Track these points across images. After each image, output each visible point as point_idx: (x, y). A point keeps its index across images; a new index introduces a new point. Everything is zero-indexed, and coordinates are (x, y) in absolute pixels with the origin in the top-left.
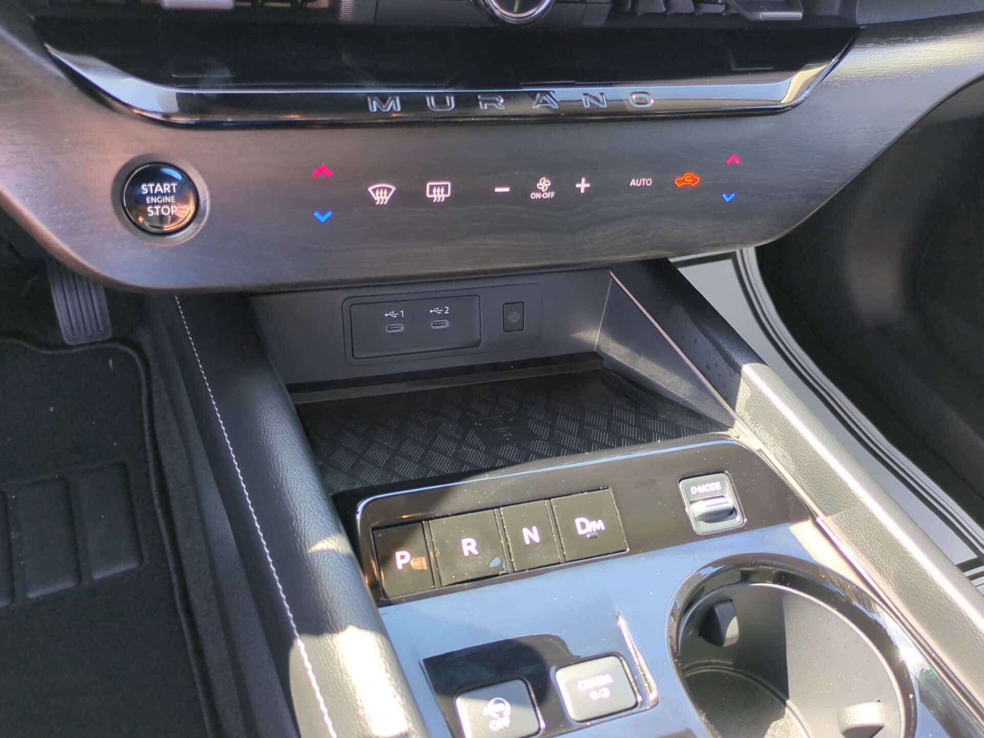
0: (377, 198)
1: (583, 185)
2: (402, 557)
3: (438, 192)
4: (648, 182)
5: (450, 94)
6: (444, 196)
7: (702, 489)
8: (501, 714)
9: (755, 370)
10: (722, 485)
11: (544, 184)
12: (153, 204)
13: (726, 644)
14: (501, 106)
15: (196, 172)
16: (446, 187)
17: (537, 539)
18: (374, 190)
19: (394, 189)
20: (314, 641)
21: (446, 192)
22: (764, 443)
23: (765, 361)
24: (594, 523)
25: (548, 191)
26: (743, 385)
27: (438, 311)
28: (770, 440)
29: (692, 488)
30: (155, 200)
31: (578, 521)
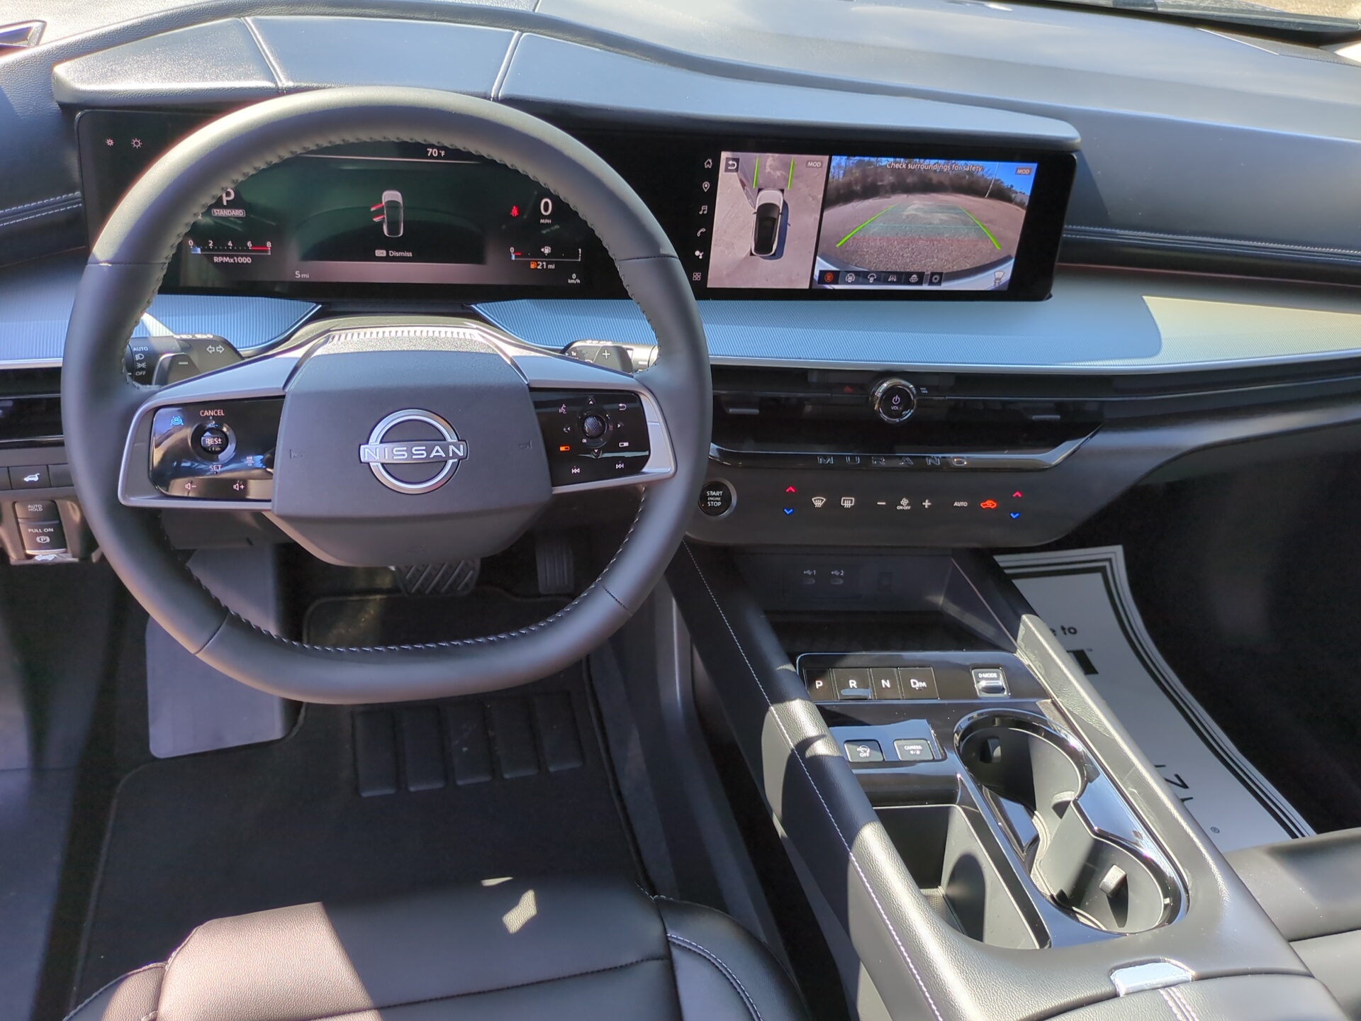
0: (816, 504)
1: (927, 504)
2: (819, 683)
3: (847, 503)
4: (965, 504)
5: (858, 456)
6: (850, 505)
7: (986, 675)
8: (865, 752)
9: (1028, 618)
10: (998, 675)
11: (905, 502)
12: (711, 501)
13: (993, 761)
14: (883, 462)
15: (732, 486)
16: (852, 500)
17: (889, 685)
18: (815, 500)
19: (825, 500)
20: (780, 706)
21: (851, 503)
22: (1031, 661)
23: (1037, 613)
24: (921, 683)
25: (908, 505)
26: (1022, 627)
27: (836, 573)
28: (1033, 657)
29: (980, 674)
30: (712, 499)
31: (912, 681)
